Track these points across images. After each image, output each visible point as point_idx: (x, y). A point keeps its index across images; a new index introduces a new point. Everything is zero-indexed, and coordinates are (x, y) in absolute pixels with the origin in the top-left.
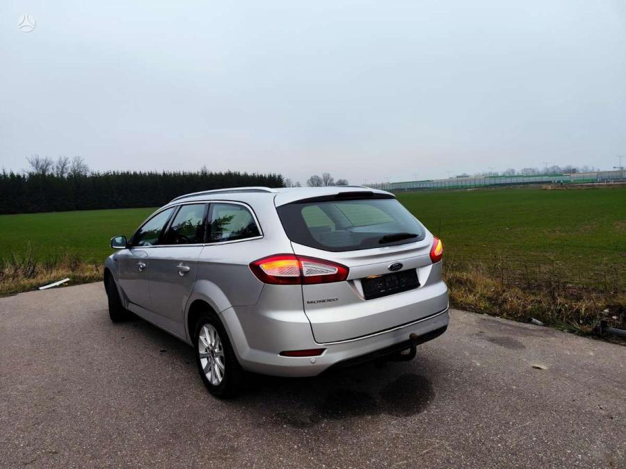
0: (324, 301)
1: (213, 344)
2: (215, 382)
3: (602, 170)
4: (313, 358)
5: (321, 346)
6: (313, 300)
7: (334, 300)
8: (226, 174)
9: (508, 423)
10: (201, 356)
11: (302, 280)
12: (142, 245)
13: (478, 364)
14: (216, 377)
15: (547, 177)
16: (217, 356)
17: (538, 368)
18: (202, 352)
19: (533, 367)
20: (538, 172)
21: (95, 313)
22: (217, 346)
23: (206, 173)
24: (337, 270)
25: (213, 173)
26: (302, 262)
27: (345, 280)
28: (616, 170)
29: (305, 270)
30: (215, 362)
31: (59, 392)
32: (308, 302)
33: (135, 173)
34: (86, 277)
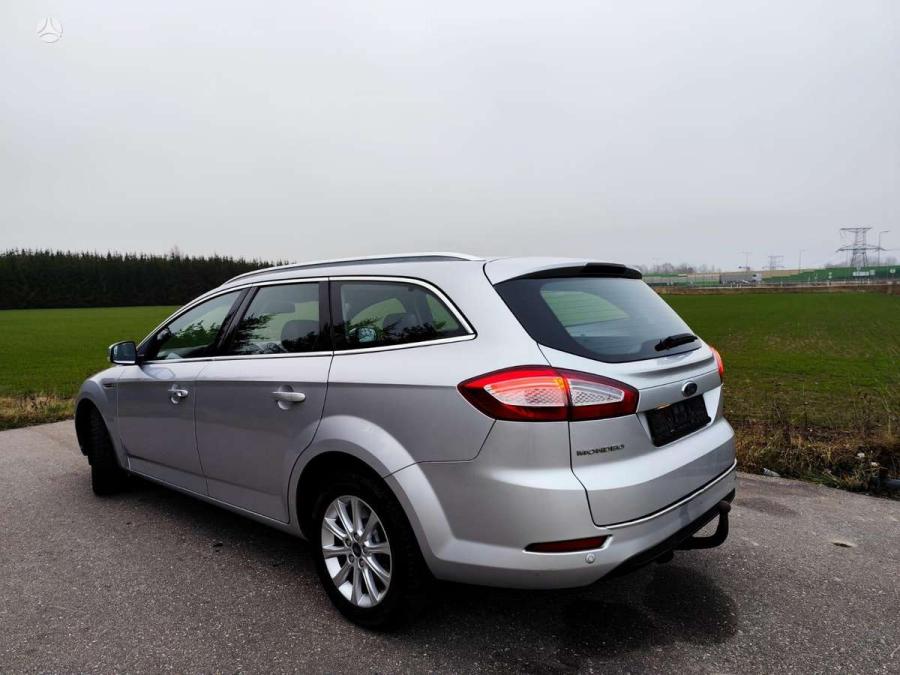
0: (603, 450)
1: (360, 533)
2: (363, 601)
3: (723, 271)
4: (590, 554)
5: (603, 531)
6: (586, 449)
7: (617, 448)
8: (211, 260)
9: (878, 642)
10: (325, 555)
11: (570, 413)
12: (163, 358)
13: (756, 544)
14: (365, 590)
15: (659, 278)
16: (367, 554)
17: (842, 545)
18: (328, 545)
19: (837, 544)
20: (647, 270)
21: (53, 479)
22: (369, 536)
23: (178, 258)
24: (623, 393)
25: (190, 258)
26: (569, 381)
27: (633, 412)
28: (740, 270)
29: (574, 394)
30: (363, 564)
31: (40, 637)
32: (579, 453)
33: (60, 255)
34: (14, 417)
